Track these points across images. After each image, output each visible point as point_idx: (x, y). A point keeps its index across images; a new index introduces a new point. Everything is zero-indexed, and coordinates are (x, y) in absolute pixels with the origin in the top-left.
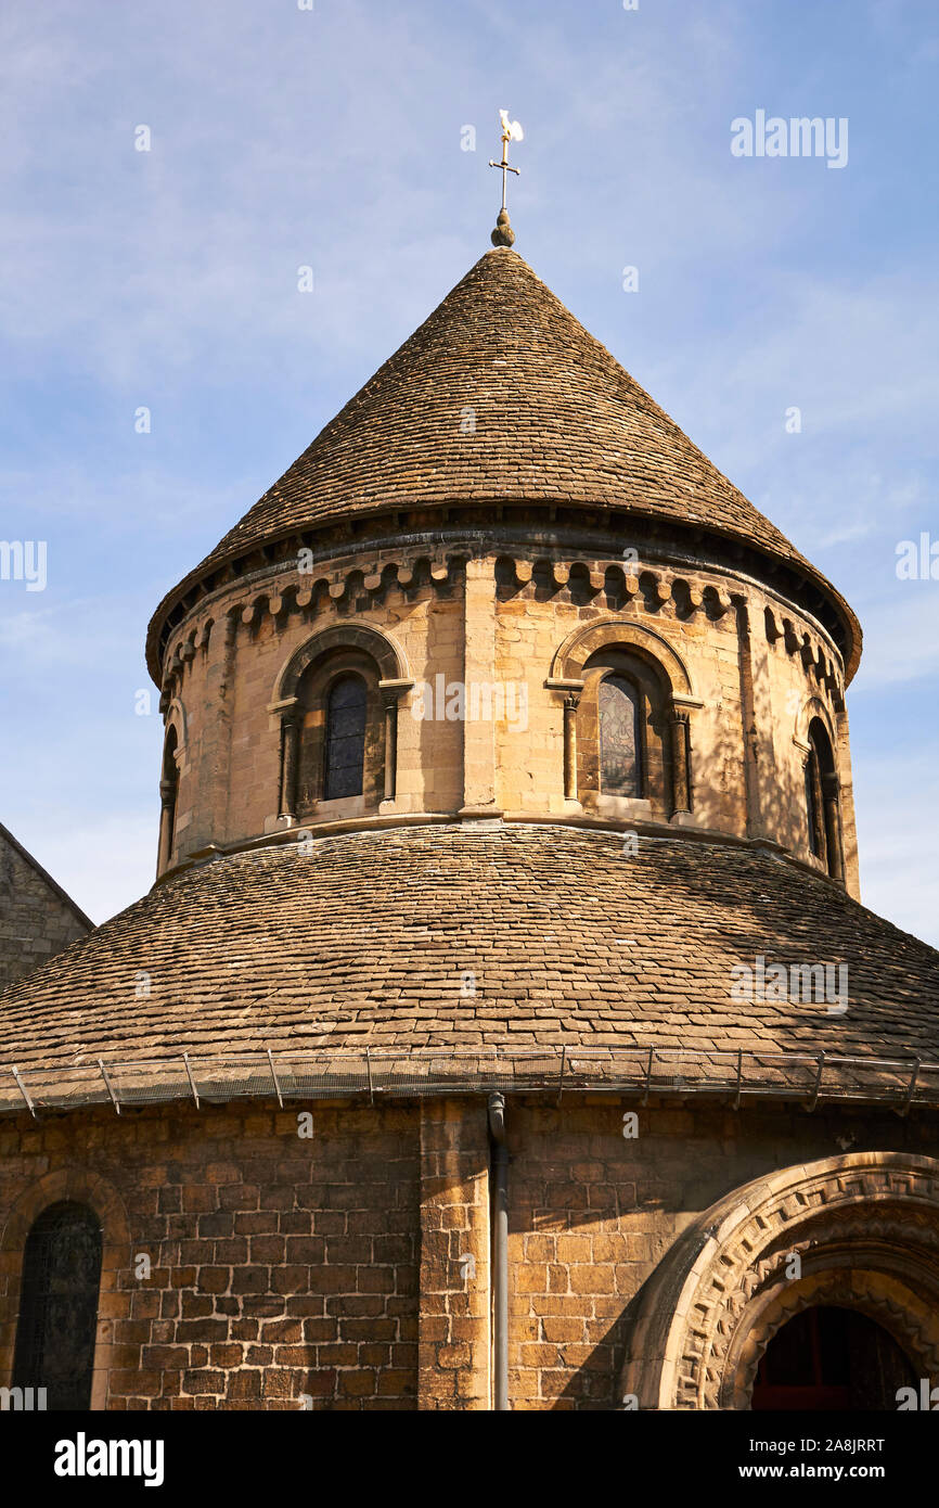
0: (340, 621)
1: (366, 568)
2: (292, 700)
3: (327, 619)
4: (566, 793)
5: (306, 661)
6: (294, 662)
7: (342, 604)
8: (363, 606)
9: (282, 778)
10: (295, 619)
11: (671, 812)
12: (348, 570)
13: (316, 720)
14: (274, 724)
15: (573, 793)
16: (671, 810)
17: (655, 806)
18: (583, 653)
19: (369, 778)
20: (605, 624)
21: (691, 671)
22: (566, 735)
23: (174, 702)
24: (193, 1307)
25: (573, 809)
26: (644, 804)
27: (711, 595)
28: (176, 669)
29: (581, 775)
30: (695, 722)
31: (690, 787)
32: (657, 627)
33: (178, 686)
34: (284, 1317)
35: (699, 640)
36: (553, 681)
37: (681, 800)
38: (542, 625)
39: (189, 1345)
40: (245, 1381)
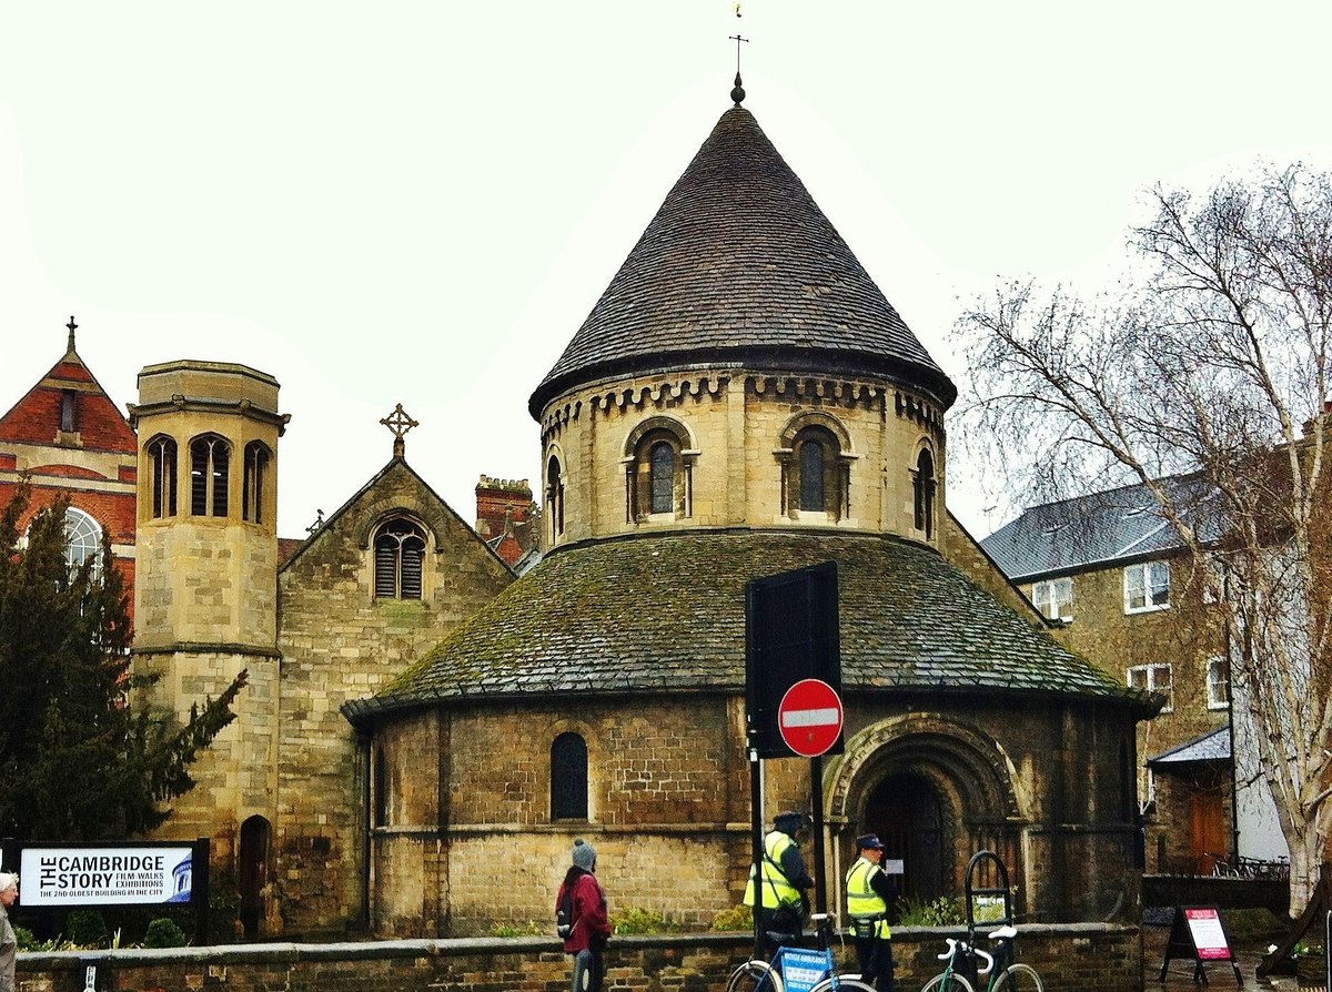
0: (658, 414)
1: (672, 383)
2: (631, 458)
3: (650, 412)
4: (782, 513)
5: (639, 436)
6: (632, 434)
7: (658, 403)
8: (670, 405)
9: (628, 501)
10: (630, 408)
12: (661, 383)
13: (645, 468)
14: (622, 469)
15: (786, 512)
16: (838, 518)
17: (829, 516)
18: (792, 433)
19: (676, 505)
20: (805, 415)
21: (851, 438)
22: (783, 481)
23: (555, 442)
24: (631, 776)
25: (786, 521)
26: (824, 515)
27: (864, 390)
28: (556, 424)
29: (790, 502)
30: (853, 467)
31: (848, 505)
32: (834, 414)
33: (557, 432)
34: (670, 780)
35: (857, 418)
36: (775, 450)
37: (843, 512)
38: (771, 417)
39: (630, 792)
40: (654, 806)
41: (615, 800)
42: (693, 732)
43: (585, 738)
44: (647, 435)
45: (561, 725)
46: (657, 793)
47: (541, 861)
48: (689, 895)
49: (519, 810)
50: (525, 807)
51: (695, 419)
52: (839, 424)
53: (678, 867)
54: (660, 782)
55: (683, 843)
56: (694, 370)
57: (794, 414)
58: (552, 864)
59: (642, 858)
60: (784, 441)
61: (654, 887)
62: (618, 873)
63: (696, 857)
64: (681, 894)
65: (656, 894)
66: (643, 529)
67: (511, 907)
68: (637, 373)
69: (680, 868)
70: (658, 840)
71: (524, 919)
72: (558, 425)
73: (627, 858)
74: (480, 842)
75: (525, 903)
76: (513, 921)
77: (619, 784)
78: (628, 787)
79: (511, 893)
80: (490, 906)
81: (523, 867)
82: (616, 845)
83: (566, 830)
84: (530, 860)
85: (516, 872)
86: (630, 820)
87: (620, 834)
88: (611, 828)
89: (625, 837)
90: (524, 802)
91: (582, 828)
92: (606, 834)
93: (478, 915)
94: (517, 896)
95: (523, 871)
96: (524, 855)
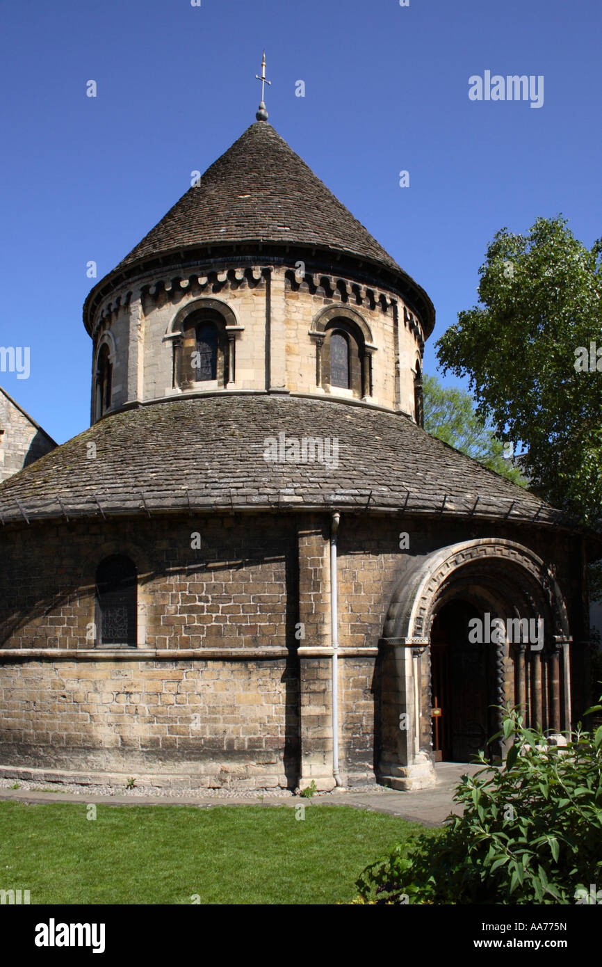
0: (203, 297)
2: (178, 333)
3: (197, 295)
4: (317, 385)
5: (186, 315)
6: (179, 315)
7: (205, 288)
8: (216, 290)
9: (174, 370)
10: (179, 294)
13: (191, 343)
14: (169, 345)
15: (320, 384)
16: (363, 395)
17: (354, 393)
18: (325, 321)
19: (220, 372)
21: (373, 333)
22: (317, 358)
23: (106, 332)
24: (187, 599)
25: (320, 392)
26: (350, 392)
27: (382, 298)
28: (107, 316)
29: (323, 377)
30: (374, 357)
31: (371, 386)
32: (359, 312)
33: (108, 324)
34: (232, 604)
35: (376, 318)
36: (311, 332)
37: (367, 390)
38: (307, 306)
39: (186, 615)
40: (214, 630)
41: (168, 625)
43: (135, 560)
45: (108, 548)
46: (217, 617)
47: (81, 688)
48: (253, 720)
49: (59, 634)
50: (66, 632)
51: (238, 301)
52: (363, 320)
53: (240, 692)
54: (221, 605)
55: (247, 666)
56: (238, 261)
57: (326, 306)
58: (96, 690)
59: (200, 683)
60: (319, 326)
61: (214, 713)
62: (172, 699)
63: (261, 683)
64: (244, 721)
65: (215, 720)
66: (188, 392)
67: (51, 734)
68: (186, 264)
69: (243, 694)
70: (219, 665)
71: (64, 745)
72: (109, 316)
73: (183, 683)
74: (16, 667)
75: (66, 729)
76: (52, 747)
77: (173, 607)
78: (183, 610)
79: (51, 718)
80: (27, 731)
81: (64, 692)
82: (170, 669)
83: (112, 655)
84: (72, 685)
85: (55, 697)
86: (186, 644)
87: (175, 659)
88: (163, 652)
89: (180, 663)
90: (65, 626)
91: (129, 652)
92: (158, 659)
93: (15, 739)
94: (57, 722)
95: (64, 697)
96: (65, 680)
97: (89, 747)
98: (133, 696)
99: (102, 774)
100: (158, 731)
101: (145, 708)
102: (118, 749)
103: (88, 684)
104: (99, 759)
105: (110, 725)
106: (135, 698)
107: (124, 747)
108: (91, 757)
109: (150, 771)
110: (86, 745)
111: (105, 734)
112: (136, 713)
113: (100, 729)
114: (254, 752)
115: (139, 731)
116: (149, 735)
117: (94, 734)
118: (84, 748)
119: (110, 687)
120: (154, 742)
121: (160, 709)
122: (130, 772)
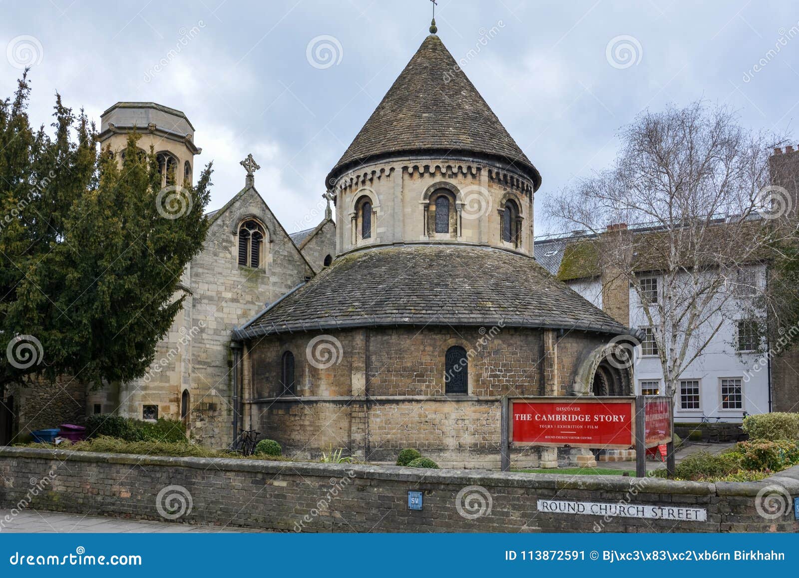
0: (443, 180)
1: (453, 165)
2: (427, 201)
3: (438, 179)
4: (500, 240)
5: (432, 190)
6: (428, 189)
7: (444, 175)
8: (450, 177)
9: (425, 224)
10: (427, 175)
11: (517, 246)
12: (447, 165)
13: (433, 208)
14: (422, 208)
15: (502, 241)
17: (514, 245)
18: (504, 201)
19: (451, 229)
20: (508, 193)
21: (522, 208)
22: (500, 224)
23: (367, 188)
24: (492, 371)
25: (502, 245)
26: (511, 244)
27: (527, 186)
29: (503, 236)
30: (522, 223)
31: (520, 241)
32: (518, 195)
34: (513, 373)
35: (524, 199)
36: (498, 208)
37: (519, 244)
38: (497, 192)
39: (492, 379)
40: (505, 387)
41: (484, 383)
42: (524, 348)
43: (466, 349)
44: (436, 191)
45: (452, 342)
46: (506, 380)
47: (438, 417)
49: (424, 388)
50: (428, 387)
51: (463, 185)
52: (519, 200)
54: (508, 374)
56: (464, 161)
57: (505, 192)
58: (446, 418)
60: (502, 205)
62: (484, 422)
66: (431, 240)
67: (418, 442)
68: (433, 157)
71: (426, 448)
74: (394, 406)
75: (427, 439)
77: (486, 374)
78: (491, 376)
79: (418, 434)
80: (402, 442)
81: (427, 419)
82: (484, 407)
83: (456, 399)
84: (431, 416)
85: (421, 423)
86: (492, 394)
87: (487, 402)
88: (481, 398)
89: (489, 403)
90: (427, 383)
91: (464, 398)
92: (479, 401)
93: (392, 446)
94: (422, 436)
95: (427, 422)
96: (427, 413)
97: (441, 449)
98: (466, 421)
99: (449, 463)
100: (478, 439)
101: (472, 428)
102: (457, 449)
103: (442, 415)
104: (447, 455)
105: (453, 437)
106: (467, 422)
107: (460, 448)
108: (442, 454)
109: (473, 460)
110: (439, 448)
111: (451, 442)
112: (467, 430)
113: (447, 439)
114: (521, 450)
115: (468, 439)
116: (473, 441)
117: (444, 442)
118: (439, 449)
119: (454, 416)
120: (476, 445)
121: (478, 428)
122: (463, 461)
